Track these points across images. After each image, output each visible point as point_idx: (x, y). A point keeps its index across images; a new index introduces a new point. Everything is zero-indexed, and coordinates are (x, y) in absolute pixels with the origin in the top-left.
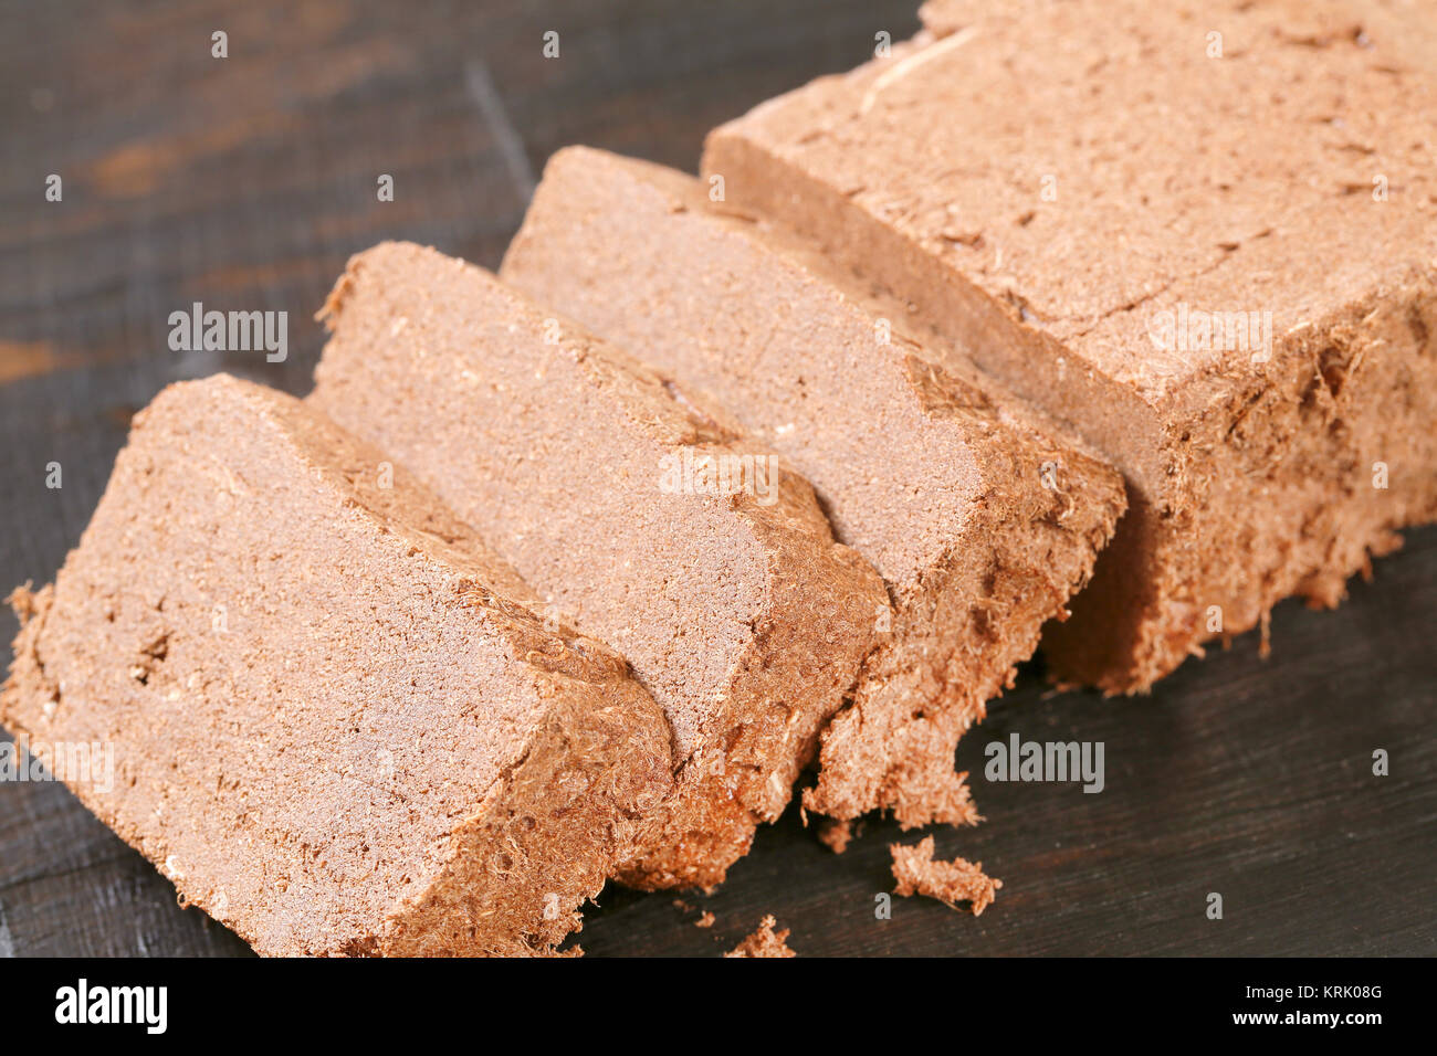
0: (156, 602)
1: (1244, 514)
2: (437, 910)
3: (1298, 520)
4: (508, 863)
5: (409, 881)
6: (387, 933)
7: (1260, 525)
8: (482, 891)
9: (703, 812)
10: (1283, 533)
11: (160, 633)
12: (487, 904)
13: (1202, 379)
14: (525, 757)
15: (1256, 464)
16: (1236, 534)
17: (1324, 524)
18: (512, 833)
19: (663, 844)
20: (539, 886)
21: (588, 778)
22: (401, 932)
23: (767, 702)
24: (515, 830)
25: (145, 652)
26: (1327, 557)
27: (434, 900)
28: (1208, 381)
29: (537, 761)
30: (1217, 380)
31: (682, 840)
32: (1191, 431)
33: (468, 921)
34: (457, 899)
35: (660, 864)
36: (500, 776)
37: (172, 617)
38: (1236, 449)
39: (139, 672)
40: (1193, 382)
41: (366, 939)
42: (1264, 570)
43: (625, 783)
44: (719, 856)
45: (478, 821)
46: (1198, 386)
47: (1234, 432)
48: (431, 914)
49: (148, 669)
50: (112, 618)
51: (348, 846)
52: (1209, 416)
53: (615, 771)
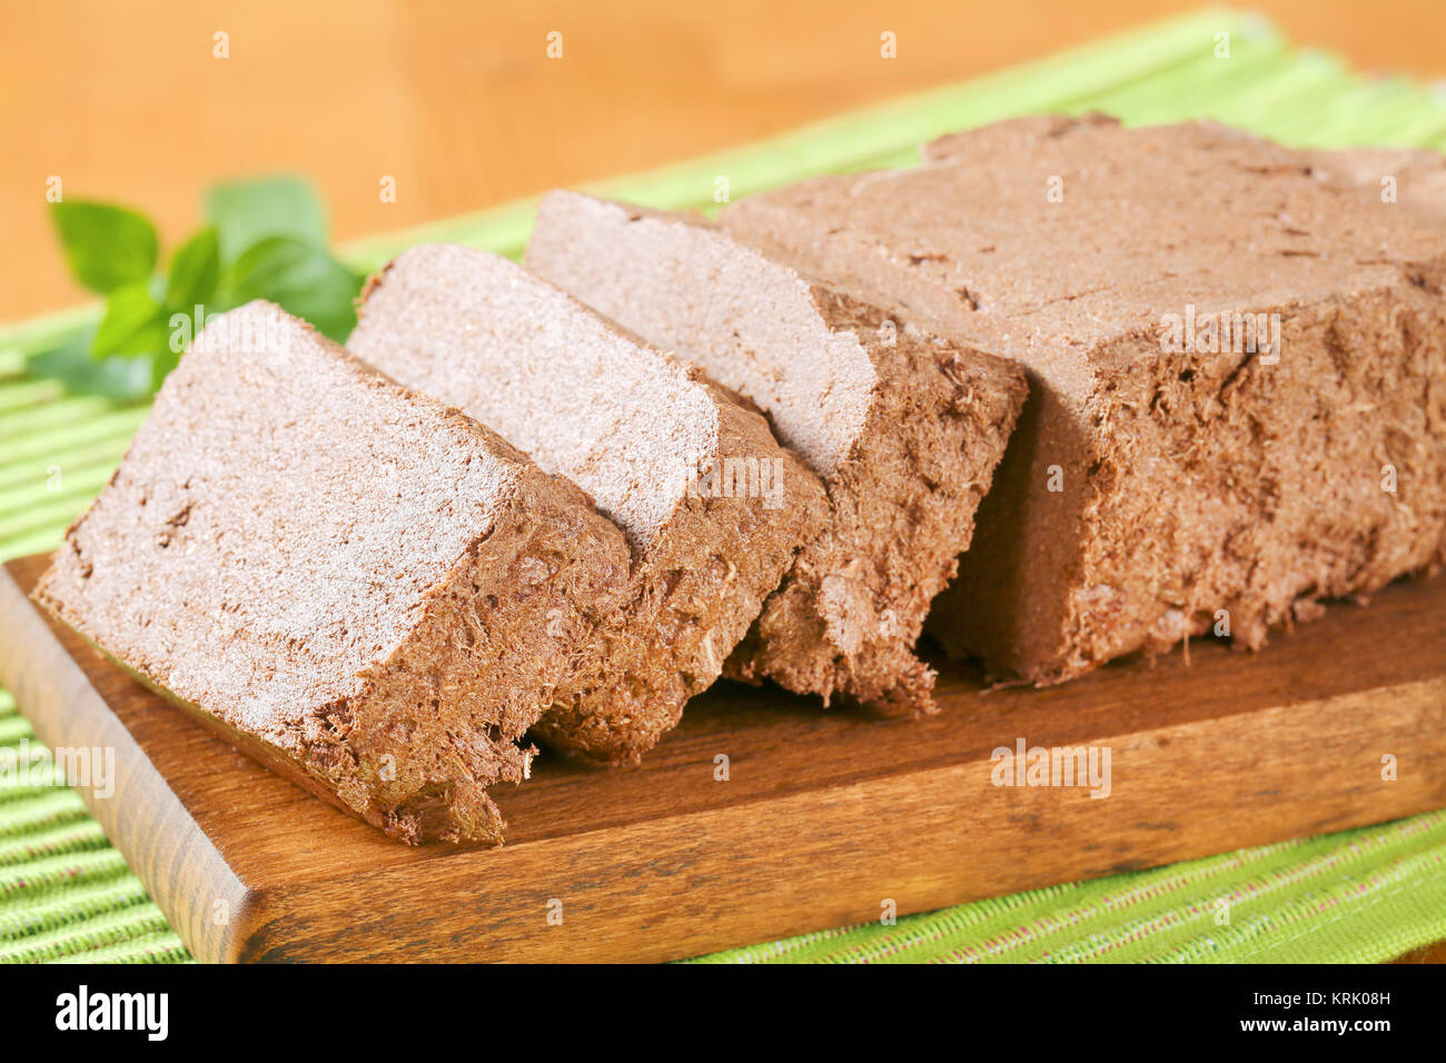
0: (184, 482)
1: (1168, 500)
2: (404, 677)
3: (1221, 534)
4: (471, 640)
5: (380, 648)
6: (357, 693)
7: (1186, 520)
8: (446, 663)
9: (640, 655)
10: (1207, 543)
11: (185, 505)
12: (450, 677)
13: (1130, 340)
14: (491, 532)
15: (1179, 446)
16: (1159, 521)
17: (1245, 540)
18: (477, 609)
19: (600, 683)
20: (500, 673)
21: (549, 569)
22: (369, 692)
23: (707, 550)
24: (478, 608)
25: (169, 523)
26: (1248, 581)
27: (401, 665)
28: (1136, 343)
29: (501, 538)
30: (1145, 343)
31: (618, 683)
32: (1117, 383)
33: (432, 692)
34: (423, 669)
35: (596, 708)
36: (468, 550)
37: (198, 491)
38: (1161, 424)
39: (164, 539)
40: (1121, 341)
41: (338, 702)
42: (1187, 572)
43: (584, 585)
44: (652, 717)
45: (445, 589)
46: (1126, 345)
47: (1158, 402)
48: (398, 679)
49: (170, 536)
50: (144, 503)
51: (329, 633)
52: (1135, 371)
53: (574, 569)
